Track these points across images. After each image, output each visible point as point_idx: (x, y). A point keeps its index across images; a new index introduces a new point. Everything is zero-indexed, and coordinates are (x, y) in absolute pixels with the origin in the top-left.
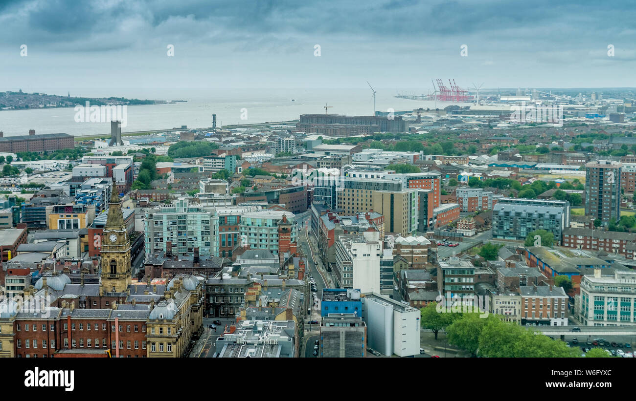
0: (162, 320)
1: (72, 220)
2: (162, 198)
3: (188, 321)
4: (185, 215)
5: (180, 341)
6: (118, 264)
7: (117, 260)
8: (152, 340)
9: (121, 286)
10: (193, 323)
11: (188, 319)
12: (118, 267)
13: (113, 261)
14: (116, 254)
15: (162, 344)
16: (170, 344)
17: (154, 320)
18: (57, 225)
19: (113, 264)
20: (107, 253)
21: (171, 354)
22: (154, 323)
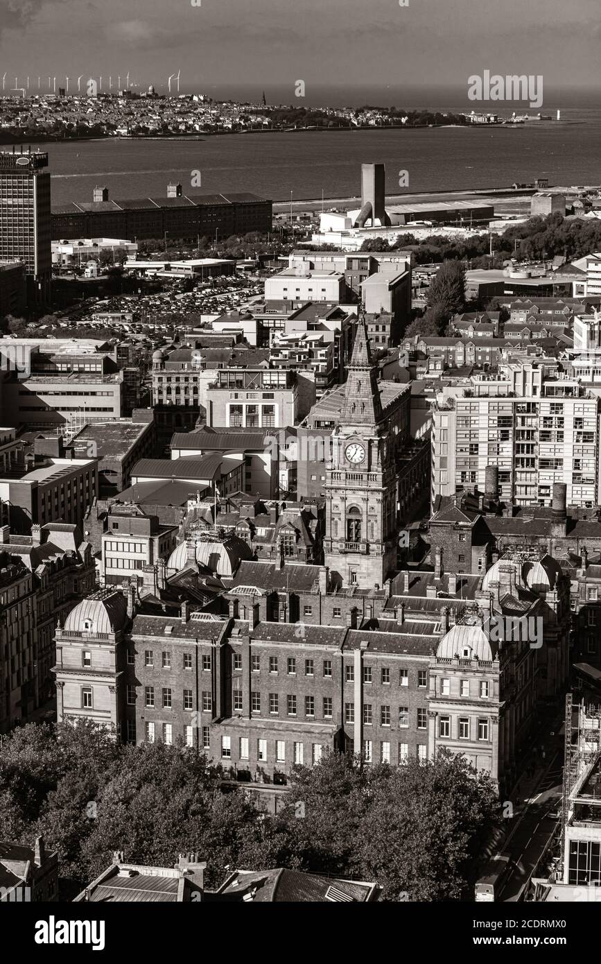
0: (467, 662)
1: (260, 405)
2: (480, 358)
3: (531, 669)
4: (534, 404)
5: (511, 713)
6: (364, 518)
7: (362, 506)
8: (443, 708)
9: (373, 573)
10: (544, 674)
11: (531, 665)
12: (363, 526)
13: (353, 510)
14: (361, 493)
15: (466, 720)
16: (485, 722)
17: (448, 660)
18: (225, 417)
19: (353, 517)
20: (340, 489)
21: (486, 746)
22: (448, 666)
